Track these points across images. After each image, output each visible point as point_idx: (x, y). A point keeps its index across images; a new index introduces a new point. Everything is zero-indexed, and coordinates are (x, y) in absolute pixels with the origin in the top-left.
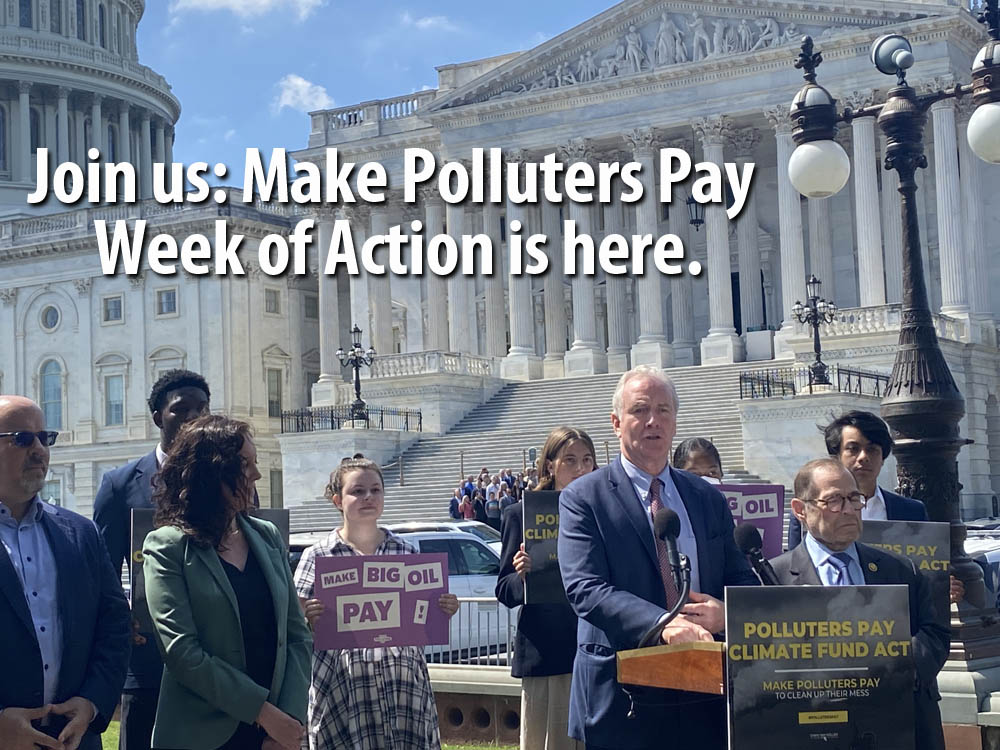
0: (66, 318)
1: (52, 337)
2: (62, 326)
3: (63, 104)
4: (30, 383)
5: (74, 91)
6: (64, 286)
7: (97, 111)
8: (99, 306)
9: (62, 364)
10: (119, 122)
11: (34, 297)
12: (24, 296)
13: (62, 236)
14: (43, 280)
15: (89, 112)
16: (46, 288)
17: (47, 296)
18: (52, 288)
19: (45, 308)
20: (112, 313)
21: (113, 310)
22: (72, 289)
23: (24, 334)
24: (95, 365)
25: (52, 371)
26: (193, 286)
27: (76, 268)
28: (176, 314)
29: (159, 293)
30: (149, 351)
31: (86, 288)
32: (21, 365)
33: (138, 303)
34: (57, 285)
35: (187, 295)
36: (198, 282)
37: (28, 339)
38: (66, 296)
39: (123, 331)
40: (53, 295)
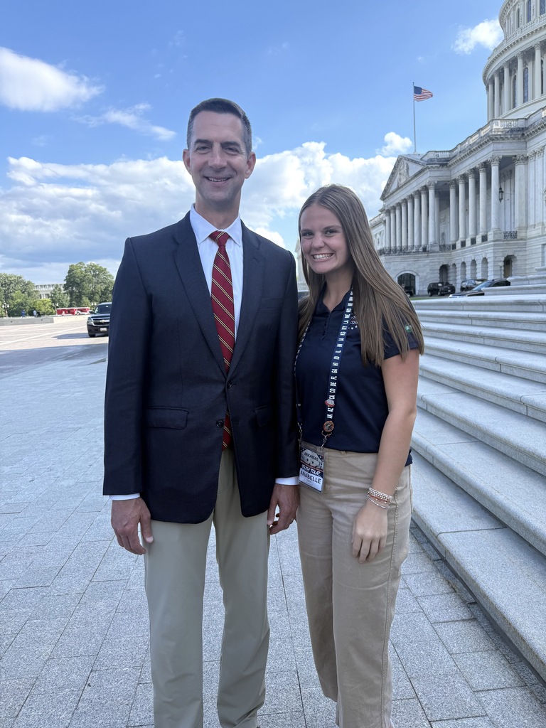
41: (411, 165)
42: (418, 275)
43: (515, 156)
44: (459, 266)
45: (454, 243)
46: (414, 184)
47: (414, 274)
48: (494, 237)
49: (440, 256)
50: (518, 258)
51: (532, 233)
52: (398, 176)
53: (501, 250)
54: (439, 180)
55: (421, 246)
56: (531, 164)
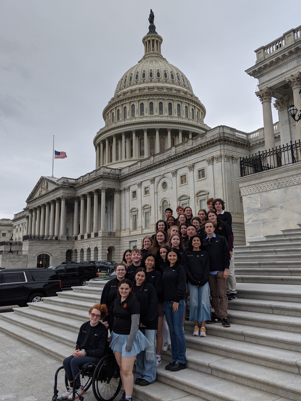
0: (169, 185)
1: (165, 192)
2: (168, 189)
4: (159, 209)
5: (184, 131)
6: (168, 174)
8: (179, 178)
9: (168, 201)
11: (160, 179)
12: (157, 180)
13: (167, 157)
14: (162, 174)
16: (163, 176)
17: (163, 179)
18: (165, 176)
19: (163, 182)
20: (184, 181)
21: (183, 179)
22: (170, 175)
23: (157, 192)
24: (178, 200)
25: (165, 203)
26: (211, 166)
27: (171, 167)
28: (205, 178)
29: (199, 171)
30: (196, 193)
31: (175, 173)
32: (156, 203)
33: (192, 176)
34: (166, 174)
35: (209, 170)
36: (213, 164)
37: (158, 193)
38: (169, 177)
39: (187, 187)
40: (165, 178)
41: (49, 183)
42: (52, 256)
43: (114, 189)
44: (79, 251)
45: (76, 236)
46: (51, 196)
47: (49, 255)
48: (102, 234)
49: (67, 243)
50: (116, 249)
51: (124, 234)
52: (40, 189)
53: (106, 243)
54: (68, 196)
55: (53, 236)
56: (123, 195)
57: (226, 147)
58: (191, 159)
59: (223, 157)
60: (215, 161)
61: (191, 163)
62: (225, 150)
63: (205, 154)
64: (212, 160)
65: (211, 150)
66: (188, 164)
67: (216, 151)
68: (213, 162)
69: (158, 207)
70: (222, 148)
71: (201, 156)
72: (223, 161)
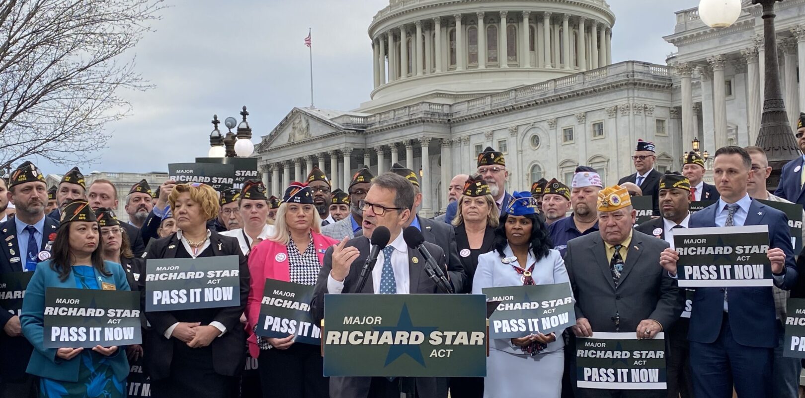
0: (543, 141)
1: (536, 152)
2: (541, 146)
3: (547, 22)
4: (525, 178)
5: (553, 14)
6: (542, 124)
7: (566, 24)
8: (560, 133)
9: (542, 167)
10: (578, 29)
11: (527, 130)
12: (522, 130)
13: (541, 96)
14: (532, 122)
15: (562, 25)
16: (533, 125)
17: (533, 130)
18: (536, 125)
19: (532, 136)
20: (568, 137)
21: (569, 134)
22: (546, 125)
23: (522, 151)
24: (559, 167)
25: (537, 171)
26: (613, 120)
27: (549, 113)
28: (603, 137)
29: (594, 125)
30: (588, 158)
31: (553, 124)
32: (520, 168)
33: (582, 132)
34: (538, 123)
35: (609, 125)
36: (616, 118)
37: (524, 153)
38: (543, 129)
39: (574, 147)
40: (536, 129)
41: (311, 121)
43: (442, 139)
46: (320, 146)
52: (291, 131)
54: (355, 147)
56: (457, 150)
57: (636, 93)
58: (581, 105)
59: (631, 109)
60: (619, 113)
61: (583, 111)
62: (635, 98)
63: (605, 100)
64: (614, 111)
65: (613, 96)
66: (576, 112)
67: (621, 99)
68: (616, 115)
69: (524, 174)
70: (630, 95)
71: (598, 102)
72: (631, 115)
